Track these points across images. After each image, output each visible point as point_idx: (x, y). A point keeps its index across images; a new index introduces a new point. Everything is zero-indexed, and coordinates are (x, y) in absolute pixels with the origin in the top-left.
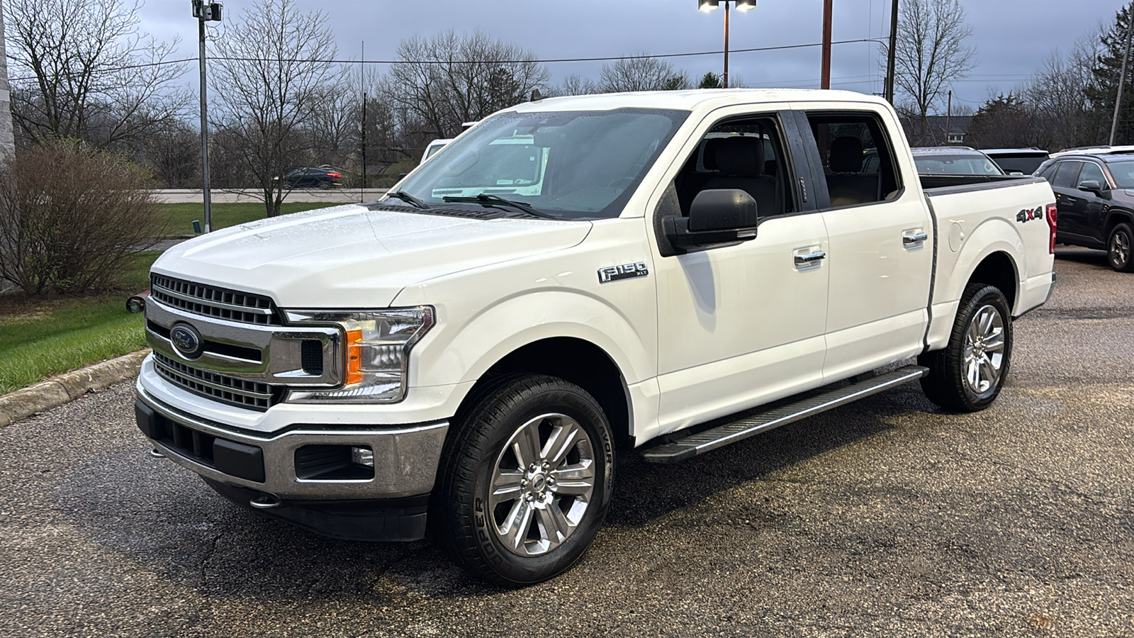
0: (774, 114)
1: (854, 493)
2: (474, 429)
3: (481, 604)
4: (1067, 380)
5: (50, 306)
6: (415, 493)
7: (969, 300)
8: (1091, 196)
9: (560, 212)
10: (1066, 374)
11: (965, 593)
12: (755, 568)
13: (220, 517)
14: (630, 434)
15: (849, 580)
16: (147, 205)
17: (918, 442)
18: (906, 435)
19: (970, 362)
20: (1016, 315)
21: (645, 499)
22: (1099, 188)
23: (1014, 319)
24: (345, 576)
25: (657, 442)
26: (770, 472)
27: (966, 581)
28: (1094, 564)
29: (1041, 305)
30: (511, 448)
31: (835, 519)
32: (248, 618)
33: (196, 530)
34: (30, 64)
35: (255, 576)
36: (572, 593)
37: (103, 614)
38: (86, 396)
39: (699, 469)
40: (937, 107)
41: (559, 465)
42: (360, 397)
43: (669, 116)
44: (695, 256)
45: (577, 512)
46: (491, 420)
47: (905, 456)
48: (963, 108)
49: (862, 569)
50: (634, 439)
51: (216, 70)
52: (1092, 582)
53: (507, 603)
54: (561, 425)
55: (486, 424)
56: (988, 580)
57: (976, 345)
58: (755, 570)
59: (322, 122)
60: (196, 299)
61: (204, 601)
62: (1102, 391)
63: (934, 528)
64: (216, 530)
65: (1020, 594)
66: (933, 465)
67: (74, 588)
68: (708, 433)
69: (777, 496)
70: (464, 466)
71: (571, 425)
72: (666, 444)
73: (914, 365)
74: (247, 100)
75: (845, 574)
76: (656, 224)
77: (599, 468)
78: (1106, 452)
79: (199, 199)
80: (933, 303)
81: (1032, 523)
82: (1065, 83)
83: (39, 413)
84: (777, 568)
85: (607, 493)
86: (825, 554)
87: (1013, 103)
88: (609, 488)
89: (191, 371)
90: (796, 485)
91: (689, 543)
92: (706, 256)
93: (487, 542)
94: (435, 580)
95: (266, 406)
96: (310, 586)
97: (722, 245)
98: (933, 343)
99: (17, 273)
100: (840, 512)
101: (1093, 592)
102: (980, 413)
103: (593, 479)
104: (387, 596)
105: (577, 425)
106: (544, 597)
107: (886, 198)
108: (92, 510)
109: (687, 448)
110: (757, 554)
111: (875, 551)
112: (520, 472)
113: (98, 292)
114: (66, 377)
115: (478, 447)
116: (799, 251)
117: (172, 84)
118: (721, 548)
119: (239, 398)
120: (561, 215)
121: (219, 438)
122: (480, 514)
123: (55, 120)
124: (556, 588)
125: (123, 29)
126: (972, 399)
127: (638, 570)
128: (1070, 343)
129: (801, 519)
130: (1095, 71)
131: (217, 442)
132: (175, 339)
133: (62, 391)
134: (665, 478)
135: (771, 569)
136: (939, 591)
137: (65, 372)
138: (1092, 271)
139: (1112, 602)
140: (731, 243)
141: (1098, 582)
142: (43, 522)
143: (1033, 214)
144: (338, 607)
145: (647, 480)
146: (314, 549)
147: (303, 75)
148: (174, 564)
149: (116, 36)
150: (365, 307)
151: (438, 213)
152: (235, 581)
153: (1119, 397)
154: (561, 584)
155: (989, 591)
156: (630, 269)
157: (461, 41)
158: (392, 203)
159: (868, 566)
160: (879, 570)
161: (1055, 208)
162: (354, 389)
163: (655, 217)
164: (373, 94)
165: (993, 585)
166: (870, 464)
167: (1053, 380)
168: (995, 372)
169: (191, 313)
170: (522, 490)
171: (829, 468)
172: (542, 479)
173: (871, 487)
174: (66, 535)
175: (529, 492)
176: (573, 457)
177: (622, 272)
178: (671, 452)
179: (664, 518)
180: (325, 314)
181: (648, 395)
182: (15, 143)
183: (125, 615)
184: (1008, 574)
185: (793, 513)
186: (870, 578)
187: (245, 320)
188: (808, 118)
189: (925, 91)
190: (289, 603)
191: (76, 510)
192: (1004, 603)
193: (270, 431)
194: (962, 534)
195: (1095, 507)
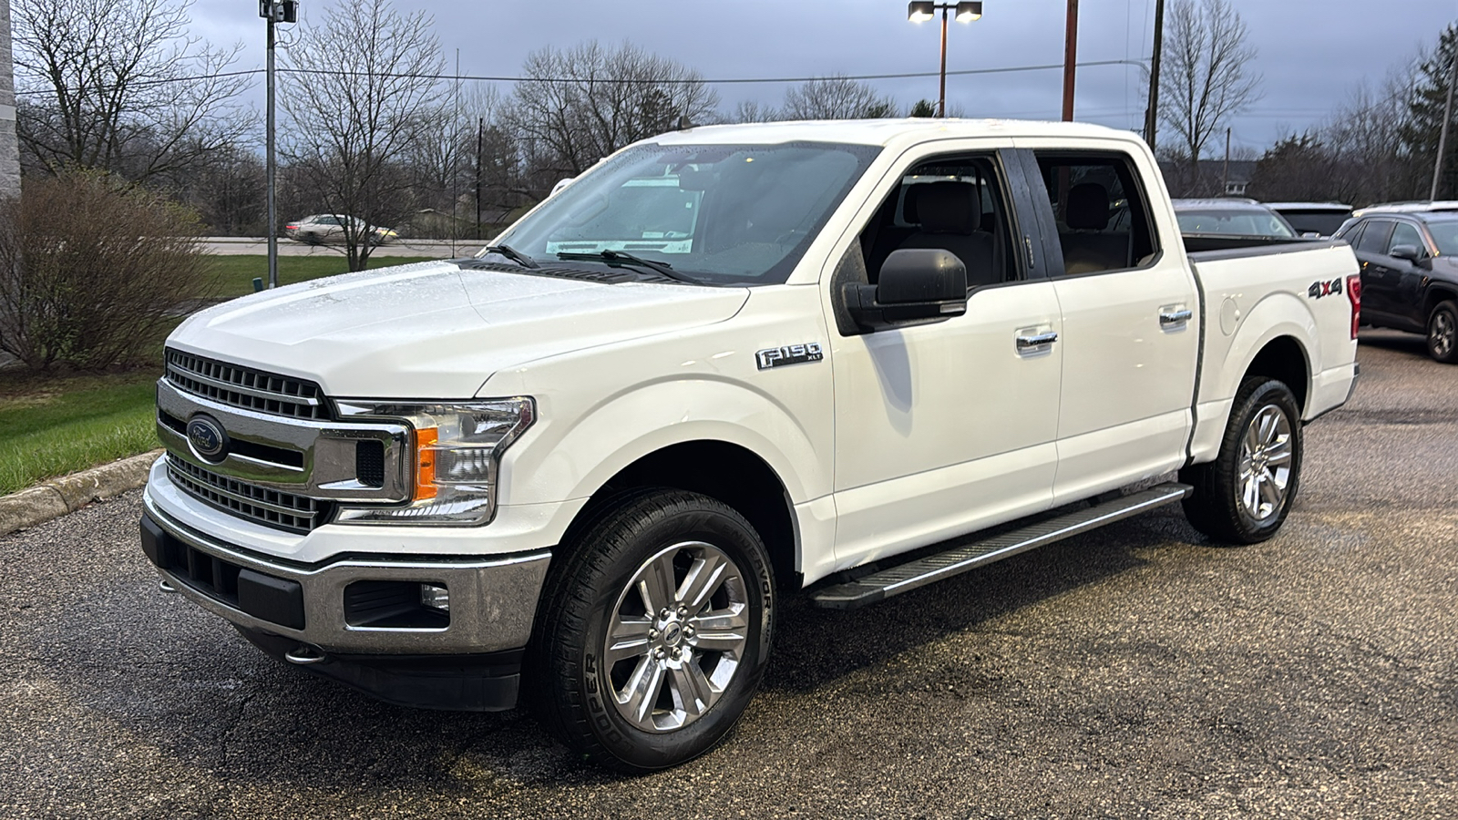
0: (993, 153)
1: (1092, 651)
2: (585, 562)
3: (592, 796)
4: (1373, 504)
5: (59, 385)
6: (505, 647)
7: (1246, 398)
8: (1406, 265)
9: (709, 275)
10: (1373, 496)
11: (1235, 789)
12: (958, 751)
13: (252, 672)
14: (796, 570)
15: (1082, 768)
16: (188, 258)
17: (1178, 583)
18: (1162, 574)
19: (1247, 479)
20: (1307, 418)
21: (818, 654)
22: (1416, 255)
23: (1305, 423)
24: (413, 755)
25: (833, 580)
26: (983, 621)
27: (1236, 773)
28: (1406, 752)
29: (1342, 404)
30: (636, 586)
31: (1066, 686)
32: (278, 811)
33: (219, 690)
34: (47, 74)
35: (293, 753)
36: (713, 782)
37: (83, 804)
38: (90, 506)
39: (890, 615)
40: (1212, 149)
41: (701, 610)
42: (434, 517)
43: (855, 153)
44: (886, 336)
45: (724, 673)
46: (608, 550)
47: (1160, 602)
48: (1245, 150)
49: (1099, 755)
50: (801, 576)
51: (287, 85)
52: (1403, 776)
53: (626, 795)
54: (703, 557)
55: (602, 555)
56: (1266, 771)
57: (1255, 457)
58: (958, 754)
59: (425, 154)
60: (220, 383)
61: (221, 787)
62: (1418, 519)
63: (1196, 700)
64: (246, 689)
65: (1307, 791)
66: (1197, 615)
67: (46, 767)
68: (900, 570)
69: (992, 654)
70: (571, 611)
71: (718, 557)
72: (845, 583)
73: (1175, 483)
74: (327, 124)
75: (1077, 760)
76: (834, 293)
77: (754, 614)
78: (1422, 600)
79: (262, 250)
80: (1199, 401)
81: (1324, 695)
82: (1374, 121)
83: (24, 529)
84: (987, 751)
85: (764, 648)
86: (1052, 732)
87: (1310, 145)
88: (766, 641)
89: (214, 478)
90: (1016, 639)
91: (872, 716)
92: (900, 336)
93: (600, 714)
94: (532, 762)
95: (309, 527)
96: (365, 768)
97: (921, 322)
98: (1199, 454)
99: (18, 343)
100: (1073, 676)
101: (1404, 790)
102: (1260, 545)
103: (746, 629)
104: (467, 783)
105: (725, 557)
106: (676, 788)
107: (1139, 264)
108: (82, 660)
109: (871, 588)
110: (962, 733)
111: (1117, 730)
112: (648, 620)
113: (124, 368)
114: (64, 481)
115: (591, 586)
116: (1023, 332)
117: (231, 103)
118: (914, 723)
119: (273, 516)
120: (710, 279)
121: (246, 568)
122: (592, 676)
123: (77, 146)
124: (693, 775)
125: (169, 31)
126: (1248, 528)
127: (803, 752)
128: (1378, 457)
129: (1022, 685)
130: (1413, 107)
131: (243, 574)
132: (192, 436)
133: (58, 500)
134: (844, 627)
135: (979, 753)
136: (1200, 785)
137: (63, 475)
138: (1406, 362)
139: (1429, 804)
140: (933, 320)
141: (1411, 777)
142: (14, 675)
143: (1330, 289)
144: (401, 797)
145: (822, 629)
146: (374, 717)
147: (400, 93)
148: (185, 735)
149: (159, 40)
150: (442, 397)
151: (549, 274)
152: (266, 760)
153: (1439, 528)
154: (699, 771)
155: (1267, 786)
156: (799, 352)
157: (606, 54)
158: (493, 261)
159: (1107, 750)
160: (1122, 756)
161: (1358, 280)
162: (426, 506)
163: (834, 285)
164: (492, 120)
165: (1271, 779)
166: (1115, 612)
167: (1356, 503)
168: (1279, 493)
169: (214, 401)
170: (649, 643)
171: (1061, 616)
172: (678, 630)
173: (1115, 643)
174: (45, 695)
175: (660, 647)
176: (719, 599)
177: (788, 356)
178: (851, 594)
179: (841, 682)
180: (389, 406)
181: (822, 519)
182: (22, 175)
183: (111, 806)
184: (1291, 763)
185: (1011, 676)
186: (1110, 766)
187: (284, 412)
188: (1037, 158)
189: (1196, 129)
190: (335, 791)
191: (60, 660)
192: (1287, 803)
193: (312, 561)
194: (1233, 708)
195: (1408, 675)
